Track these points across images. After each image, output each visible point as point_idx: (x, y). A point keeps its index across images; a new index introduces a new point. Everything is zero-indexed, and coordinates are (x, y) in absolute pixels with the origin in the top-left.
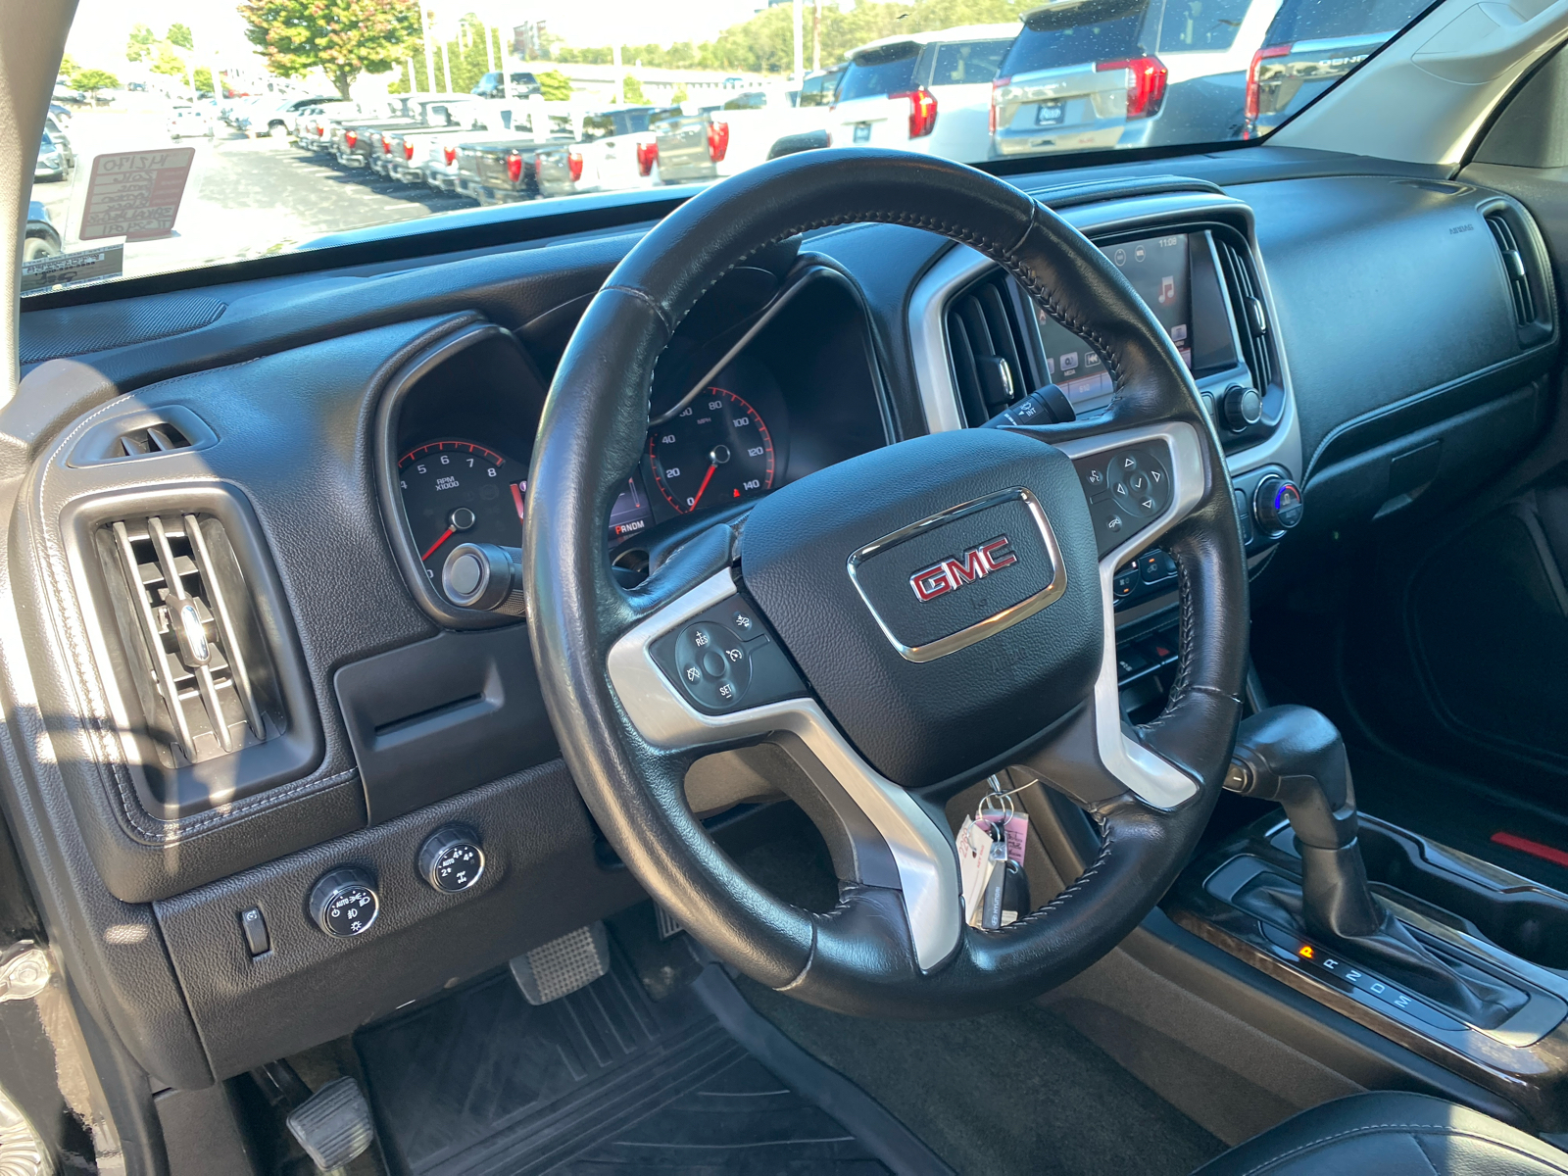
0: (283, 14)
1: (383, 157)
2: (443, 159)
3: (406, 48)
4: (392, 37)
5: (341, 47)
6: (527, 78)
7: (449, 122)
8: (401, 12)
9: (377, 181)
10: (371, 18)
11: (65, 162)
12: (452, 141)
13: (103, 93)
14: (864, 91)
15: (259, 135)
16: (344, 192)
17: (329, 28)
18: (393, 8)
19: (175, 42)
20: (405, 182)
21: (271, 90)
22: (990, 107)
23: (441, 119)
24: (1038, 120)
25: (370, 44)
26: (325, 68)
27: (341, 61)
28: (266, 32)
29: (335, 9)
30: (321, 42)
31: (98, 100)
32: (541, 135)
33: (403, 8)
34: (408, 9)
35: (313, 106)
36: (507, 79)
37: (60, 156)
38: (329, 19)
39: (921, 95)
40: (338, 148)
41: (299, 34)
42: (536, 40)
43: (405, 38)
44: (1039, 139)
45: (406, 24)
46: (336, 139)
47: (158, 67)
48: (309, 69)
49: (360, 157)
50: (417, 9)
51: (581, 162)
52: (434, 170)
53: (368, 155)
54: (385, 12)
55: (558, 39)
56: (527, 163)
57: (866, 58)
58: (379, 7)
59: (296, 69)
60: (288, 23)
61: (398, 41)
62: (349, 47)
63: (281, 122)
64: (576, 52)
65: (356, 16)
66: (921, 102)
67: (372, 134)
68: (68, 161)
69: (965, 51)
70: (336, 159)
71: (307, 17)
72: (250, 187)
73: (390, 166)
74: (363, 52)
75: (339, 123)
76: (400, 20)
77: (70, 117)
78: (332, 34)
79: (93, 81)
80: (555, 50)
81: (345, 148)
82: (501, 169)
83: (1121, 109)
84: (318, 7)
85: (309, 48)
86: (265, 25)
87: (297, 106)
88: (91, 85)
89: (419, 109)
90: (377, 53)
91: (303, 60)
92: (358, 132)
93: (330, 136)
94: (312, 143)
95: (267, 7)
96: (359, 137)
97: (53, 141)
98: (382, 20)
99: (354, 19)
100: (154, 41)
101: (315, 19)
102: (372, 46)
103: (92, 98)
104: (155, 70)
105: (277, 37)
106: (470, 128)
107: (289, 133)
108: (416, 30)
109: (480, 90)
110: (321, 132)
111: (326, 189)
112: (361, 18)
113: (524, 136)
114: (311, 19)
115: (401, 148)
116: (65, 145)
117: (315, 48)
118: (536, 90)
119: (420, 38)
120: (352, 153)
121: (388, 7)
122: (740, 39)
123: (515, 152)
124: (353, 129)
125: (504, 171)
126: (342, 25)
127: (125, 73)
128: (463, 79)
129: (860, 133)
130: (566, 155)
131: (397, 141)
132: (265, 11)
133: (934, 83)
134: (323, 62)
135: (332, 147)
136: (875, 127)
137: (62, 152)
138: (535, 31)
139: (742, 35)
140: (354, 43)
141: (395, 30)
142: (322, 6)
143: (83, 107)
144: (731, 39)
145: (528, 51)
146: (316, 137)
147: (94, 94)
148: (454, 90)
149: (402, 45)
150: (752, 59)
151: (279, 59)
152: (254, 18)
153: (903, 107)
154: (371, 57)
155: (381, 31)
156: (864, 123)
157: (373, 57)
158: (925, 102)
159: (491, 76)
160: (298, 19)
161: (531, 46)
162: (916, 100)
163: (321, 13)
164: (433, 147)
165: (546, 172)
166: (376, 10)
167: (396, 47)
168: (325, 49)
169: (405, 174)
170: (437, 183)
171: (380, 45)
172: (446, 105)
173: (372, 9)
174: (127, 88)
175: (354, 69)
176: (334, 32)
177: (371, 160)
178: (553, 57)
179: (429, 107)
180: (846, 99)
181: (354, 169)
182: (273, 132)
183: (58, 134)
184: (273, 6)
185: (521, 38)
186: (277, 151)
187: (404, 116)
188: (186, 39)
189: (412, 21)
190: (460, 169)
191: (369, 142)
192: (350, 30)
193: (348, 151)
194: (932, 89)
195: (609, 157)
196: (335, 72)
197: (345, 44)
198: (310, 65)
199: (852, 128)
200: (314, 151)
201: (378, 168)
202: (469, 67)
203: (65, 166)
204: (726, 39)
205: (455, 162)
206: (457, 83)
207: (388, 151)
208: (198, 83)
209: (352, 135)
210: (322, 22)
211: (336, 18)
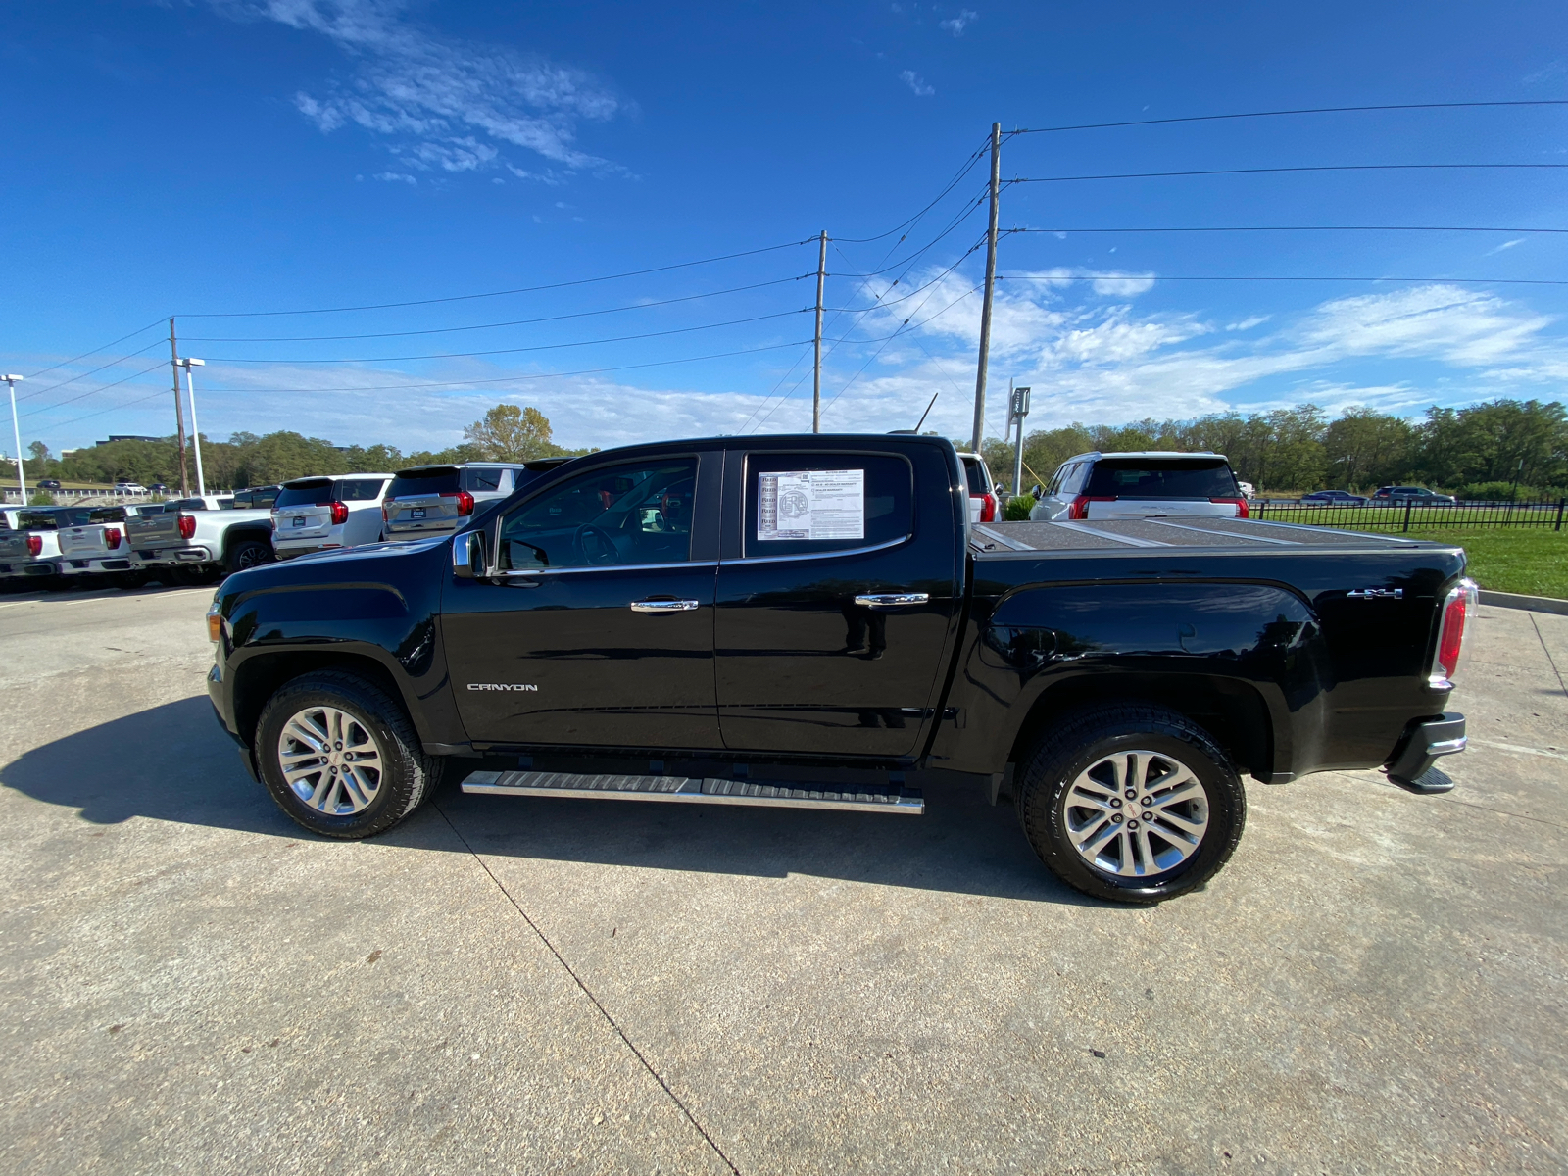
24: (412, 516)
44: (415, 524)
69: (359, 485)
83: (455, 512)
129: (298, 522)
144: (80, 461)
150: (101, 474)
199: (291, 519)
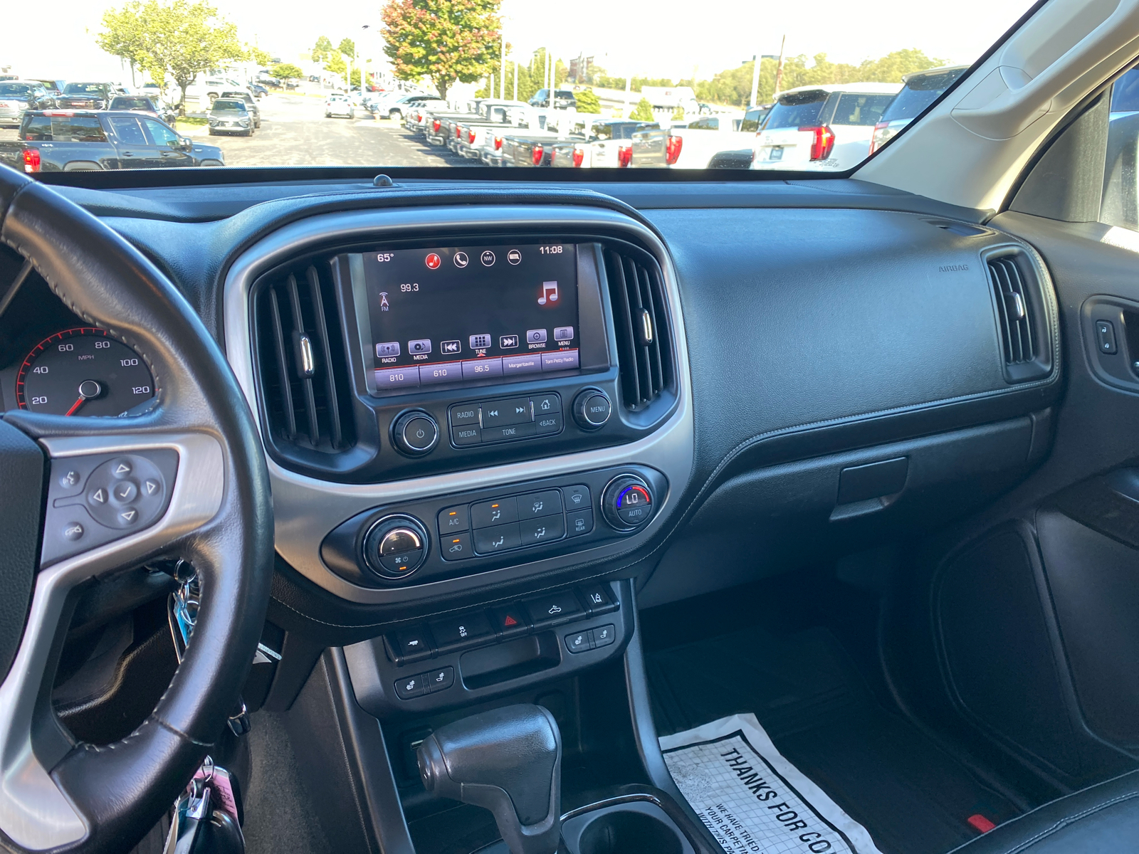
0: (410, 37)
1: (456, 140)
2: (493, 144)
3: (488, 67)
4: (480, 59)
5: (445, 63)
6: (568, 95)
7: (505, 120)
8: (489, 42)
9: (449, 155)
10: (468, 45)
11: (253, 124)
12: (500, 134)
13: (293, 81)
14: (784, 124)
15: (383, 118)
16: (426, 161)
17: (439, 50)
18: (483, 39)
19: (344, 52)
20: (467, 157)
21: (400, 88)
22: (870, 143)
23: (499, 117)
25: (465, 63)
26: (432, 76)
27: (444, 72)
28: (397, 49)
29: (445, 37)
30: (432, 58)
31: (288, 85)
32: (563, 135)
33: (490, 40)
34: (494, 41)
35: (420, 101)
36: (552, 94)
37: (249, 119)
38: (440, 43)
39: (823, 131)
40: (429, 131)
41: (419, 52)
42: (585, 70)
43: (489, 60)
45: (491, 51)
46: (428, 124)
47: (330, 67)
48: (422, 76)
49: (441, 139)
50: (499, 41)
51: (582, 157)
52: (487, 151)
53: (447, 138)
54: (478, 42)
55: (600, 71)
56: (546, 153)
57: (788, 100)
58: (474, 38)
59: (413, 76)
60: (412, 44)
61: (485, 62)
62: (450, 63)
63: (398, 110)
64: (611, 81)
65: (458, 43)
66: (823, 136)
67: (450, 123)
68: (255, 123)
69: (862, 102)
70: (426, 138)
71: (426, 40)
72: (365, 152)
73: (458, 147)
74: (459, 67)
75: (432, 114)
76: (487, 48)
77: (267, 95)
78: (440, 54)
79: (287, 72)
80: (596, 78)
81: (432, 131)
82: (528, 155)
84: (434, 35)
85: (423, 62)
86: (397, 44)
87: (410, 101)
88: (285, 75)
89: (485, 109)
90: (468, 69)
91: (419, 69)
92: (442, 121)
93: (425, 122)
94: (413, 126)
95: (400, 32)
96: (442, 125)
97: (247, 109)
98: (475, 47)
99: (456, 45)
100: (331, 49)
101: (431, 42)
102: (465, 64)
103: (284, 83)
104: (328, 69)
105: (404, 52)
106: (517, 126)
107: (402, 118)
108: (497, 56)
109: (534, 100)
110: (420, 119)
111: (415, 157)
112: (461, 44)
113: (552, 134)
114: (428, 42)
115: (467, 135)
116: (255, 113)
117: (429, 63)
118: (573, 104)
119: (499, 61)
120: (436, 136)
121: (481, 38)
122: (729, 81)
123: (540, 145)
124: (440, 119)
125: (530, 157)
126: (447, 48)
127: (308, 68)
128: (526, 92)
129: (775, 154)
130: (572, 150)
131: (465, 130)
132: (399, 35)
133: (834, 123)
134: (431, 72)
135: (425, 130)
136: (786, 150)
137: (252, 117)
138: (585, 64)
139: (730, 79)
140: (454, 61)
141: (483, 54)
142: (437, 35)
143: (278, 89)
144: (722, 81)
145: (578, 77)
146: (417, 122)
147: (286, 81)
148: (519, 99)
149: (486, 65)
150: (735, 96)
151: (403, 68)
152: (391, 39)
153: (809, 137)
154: (463, 71)
155: (473, 54)
156: (778, 146)
157: (465, 71)
158: (825, 136)
159: (544, 91)
160: (420, 42)
161: (580, 74)
162: (819, 133)
163: (435, 39)
164: (488, 136)
165: (558, 160)
166: (472, 40)
167: (482, 66)
168: (434, 63)
169: (467, 152)
170: (487, 160)
171: (471, 64)
172: (505, 109)
173: (469, 39)
174: (308, 79)
175: (452, 79)
176: (442, 52)
177: (447, 141)
178: (595, 82)
179: (493, 108)
180: (771, 128)
181: (436, 146)
182: (392, 116)
183: (251, 105)
184: (404, 32)
185: (575, 68)
186: (392, 129)
187: (477, 113)
188: (351, 50)
189: (495, 49)
190: (503, 152)
191: (447, 127)
192: (453, 52)
193: (434, 133)
194: (832, 127)
195: (600, 154)
196: (439, 80)
197: (448, 61)
198: (422, 73)
199: (769, 150)
200: (414, 132)
201: (451, 147)
202: (532, 84)
203: (253, 127)
204: (719, 80)
205: (500, 149)
206: (522, 95)
207: (459, 136)
208: (353, 80)
209: (438, 122)
210: (434, 45)
211: (445, 43)
